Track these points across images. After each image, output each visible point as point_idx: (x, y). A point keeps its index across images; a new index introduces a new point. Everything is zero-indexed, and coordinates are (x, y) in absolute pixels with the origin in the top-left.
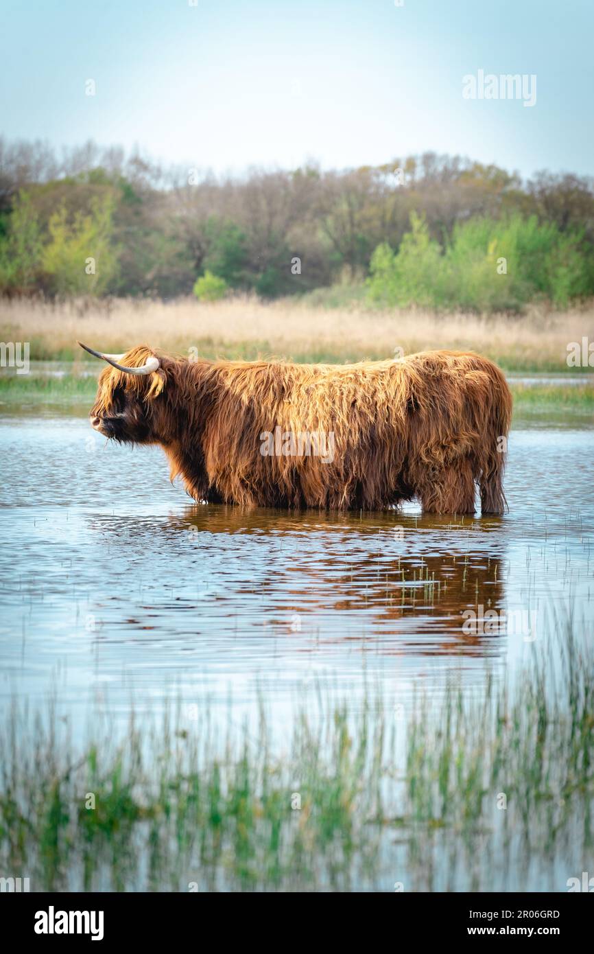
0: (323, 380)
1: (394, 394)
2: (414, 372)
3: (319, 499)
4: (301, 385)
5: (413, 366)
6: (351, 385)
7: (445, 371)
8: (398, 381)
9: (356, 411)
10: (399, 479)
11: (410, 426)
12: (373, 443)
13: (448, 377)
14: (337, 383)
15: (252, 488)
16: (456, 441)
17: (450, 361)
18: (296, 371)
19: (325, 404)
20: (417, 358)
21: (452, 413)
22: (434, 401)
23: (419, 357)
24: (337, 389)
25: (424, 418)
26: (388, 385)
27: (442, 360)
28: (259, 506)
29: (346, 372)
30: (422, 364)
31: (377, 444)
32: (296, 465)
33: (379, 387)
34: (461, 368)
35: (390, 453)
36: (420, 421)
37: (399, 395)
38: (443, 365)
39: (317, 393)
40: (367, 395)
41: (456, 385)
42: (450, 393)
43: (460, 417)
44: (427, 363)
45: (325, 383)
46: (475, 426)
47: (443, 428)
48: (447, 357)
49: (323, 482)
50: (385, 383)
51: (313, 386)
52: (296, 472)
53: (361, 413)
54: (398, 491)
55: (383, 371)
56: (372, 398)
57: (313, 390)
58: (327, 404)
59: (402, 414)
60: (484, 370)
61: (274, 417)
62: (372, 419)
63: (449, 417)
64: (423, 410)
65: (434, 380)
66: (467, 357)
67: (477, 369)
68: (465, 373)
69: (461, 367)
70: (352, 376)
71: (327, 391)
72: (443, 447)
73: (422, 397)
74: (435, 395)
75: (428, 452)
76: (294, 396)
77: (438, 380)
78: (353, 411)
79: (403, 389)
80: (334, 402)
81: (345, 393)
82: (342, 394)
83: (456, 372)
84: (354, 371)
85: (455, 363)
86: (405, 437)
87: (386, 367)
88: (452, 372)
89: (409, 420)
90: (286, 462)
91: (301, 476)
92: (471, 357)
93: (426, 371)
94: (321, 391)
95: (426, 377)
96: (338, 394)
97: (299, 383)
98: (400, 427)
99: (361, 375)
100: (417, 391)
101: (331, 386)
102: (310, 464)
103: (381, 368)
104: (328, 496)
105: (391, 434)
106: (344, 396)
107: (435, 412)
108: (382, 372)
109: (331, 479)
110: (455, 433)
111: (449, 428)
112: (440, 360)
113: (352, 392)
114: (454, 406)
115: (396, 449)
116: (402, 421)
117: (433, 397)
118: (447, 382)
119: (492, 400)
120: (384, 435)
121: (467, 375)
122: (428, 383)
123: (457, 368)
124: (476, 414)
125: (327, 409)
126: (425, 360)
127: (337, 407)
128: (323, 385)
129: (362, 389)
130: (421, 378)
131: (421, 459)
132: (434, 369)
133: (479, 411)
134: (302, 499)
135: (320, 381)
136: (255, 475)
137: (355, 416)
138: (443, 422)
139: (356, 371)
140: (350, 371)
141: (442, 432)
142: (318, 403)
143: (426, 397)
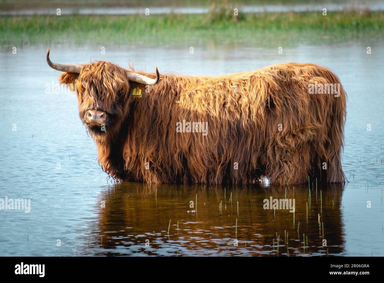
0: (201, 87)
1: (255, 96)
2: (271, 79)
3: (201, 176)
4: (186, 90)
5: (270, 74)
6: (222, 92)
7: (294, 78)
8: (259, 87)
9: (226, 110)
10: (259, 160)
11: (267, 121)
12: (239, 134)
13: (296, 82)
14: (210, 90)
15: (157, 170)
16: (302, 131)
17: (297, 70)
18: (184, 81)
19: (202, 106)
20: (272, 68)
21: (300, 109)
22: (287, 101)
23: (273, 68)
24: (211, 94)
25: (278, 114)
26: (249, 90)
27: (291, 70)
28: (163, 183)
29: (217, 81)
30: (276, 73)
31: (242, 134)
32: (184, 151)
33: (243, 92)
34: (306, 76)
35: (252, 141)
36: (275, 117)
37: (259, 97)
38: (292, 73)
39: (196, 96)
40: (234, 99)
41: (303, 88)
42: (299, 94)
43: (307, 112)
44: (280, 72)
45: (202, 90)
46: (318, 119)
47: (293, 121)
48: (294, 67)
49: (204, 163)
50: (247, 88)
51: (194, 92)
52: (184, 156)
53: (230, 111)
54: (259, 169)
55: (245, 78)
56: (238, 102)
57: (194, 94)
58: (204, 105)
59: (262, 111)
60: (323, 76)
61: (170, 113)
62: (238, 117)
63: (298, 112)
64: (278, 108)
65: (286, 85)
66: (310, 67)
67: (319, 76)
68: (309, 79)
69: (306, 74)
70: (221, 84)
71: (203, 95)
72: (294, 136)
73: (277, 98)
74: (288, 97)
75: (283, 139)
76: (182, 98)
77: (289, 85)
78: (224, 110)
79: (262, 93)
80: (209, 104)
81: (217, 97)
82: (215, 97)
83: (302, 78)
84: (223, 80)
85: (301, 72)
86: (263, 128)
87: (248, 76)
88: (300, 78)
89: (267, 115)
90: (177, 149)
91: (188, 159)
92: (313, 67)
93: (280, 78)
94: (199, 95)
95: (280, 82)
96: (212, 97)
97: (185, 90)
98: (259, 121)
99: (228, 82)
100: (273, 93)
101: (206, 91)
102: (193, 151)
103: (244, 77)
104: (208, 174)
105: (253, 126)
106: (217, 99)
107: (287, 109)
108: (244, 80)
109: (209, 162)
110: (303, 124)
111: (298, 120)
112: (289, 70)
113: (223, 97)
114: (302, 103)
115: (256, 138)
116: (262, 117)
117: (286, 98)
118: (296, 87)
119: (330, 99)
120: (247, 128)
121: (311, 80)
122: (281, 87)
123: (303, 76)
124: (319, 110)
125: (204, 109)
126: (278, 70)
127: (211, 108)
128: (201, 91)
129: (230, 96)
130: (277, 83)
131: (277, 144)
132: (285, 76)
133: (321, 107)
134: (190, 177)
135: (199, 87)
136: (159, 159)
137: (225, 113)
138: (294, 117)
139: (225, 79)
140: (220, 80)
141: (293, 124)
142: (197, 105)
143: (281, 98)
